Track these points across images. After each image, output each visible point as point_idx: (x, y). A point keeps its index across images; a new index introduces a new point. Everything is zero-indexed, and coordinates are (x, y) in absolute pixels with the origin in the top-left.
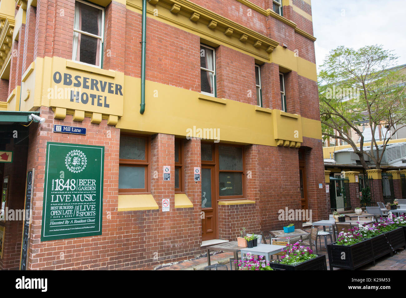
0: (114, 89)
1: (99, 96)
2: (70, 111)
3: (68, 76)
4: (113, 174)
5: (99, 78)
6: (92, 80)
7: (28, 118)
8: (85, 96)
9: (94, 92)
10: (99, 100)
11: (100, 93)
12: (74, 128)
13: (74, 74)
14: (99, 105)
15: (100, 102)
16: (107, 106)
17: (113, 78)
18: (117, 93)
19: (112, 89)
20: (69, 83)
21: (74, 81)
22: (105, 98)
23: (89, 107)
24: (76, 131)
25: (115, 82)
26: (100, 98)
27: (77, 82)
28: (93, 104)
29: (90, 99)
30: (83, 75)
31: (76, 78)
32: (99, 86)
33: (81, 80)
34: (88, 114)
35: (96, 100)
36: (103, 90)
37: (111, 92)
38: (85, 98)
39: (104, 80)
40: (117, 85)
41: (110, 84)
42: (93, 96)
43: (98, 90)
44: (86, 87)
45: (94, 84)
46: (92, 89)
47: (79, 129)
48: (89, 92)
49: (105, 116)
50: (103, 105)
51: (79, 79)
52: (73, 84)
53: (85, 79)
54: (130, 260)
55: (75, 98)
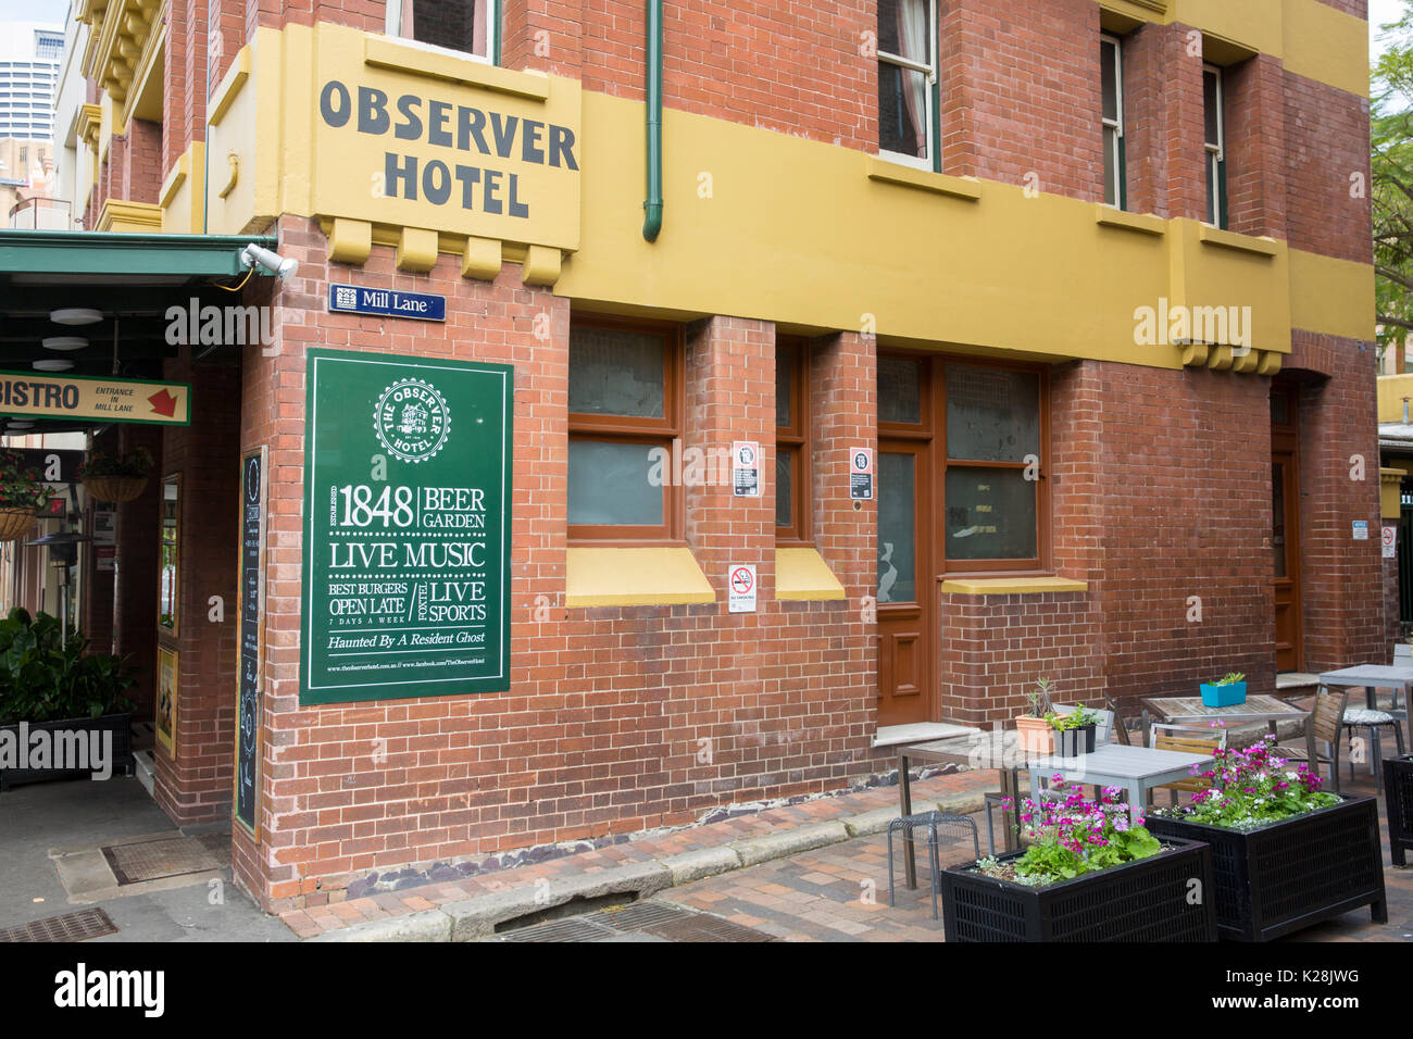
0: (543, 145)
1: (489, 174)
2: (385, 233)
3: (374, 99)
4: (545, 468)
5: (486, 104)
6: (464, 112)
7: (237, 259)
8: (437, 173)
9: (472, 158)
10: (490, 187)
11: (492, 161)
12: (402, 297)
13: (395, 88)
14: (493, 206)
15: (495, 195)
16: (520, 211)
17: (540, 101)
18: (555, 162)
19: (537, 145)
20: (380, 126)
21: (397, 117)
22: (513, 178)
23: (451, 216)
24: (408, 306)
25: (547, 117)
26: (495, 180)
27: (406, 121)
28: (467, 204)
29: (457, 186)
30: (428, 92)
31: (405, 103)
32: (488, 133)
33: (423, 113)
34: (453, 241)
35: (478, 189)
36: (504, 150)
37: (532, 155)
38: (437, 183)
39: (506, 108)
40: (555, 130)
41: (529, 125)
42: (468, 175)
43: (484, 149)
44: (440, 138)
45: (471, 125)
46: (464, 145)
47: (420, 298)
48: (452, 157)
49: (515, 250)
50: (506, 207)
51: (413, 108)
52: (392, 129)
53: (436, 107)
54: (612, 784)
55: (401, 182)
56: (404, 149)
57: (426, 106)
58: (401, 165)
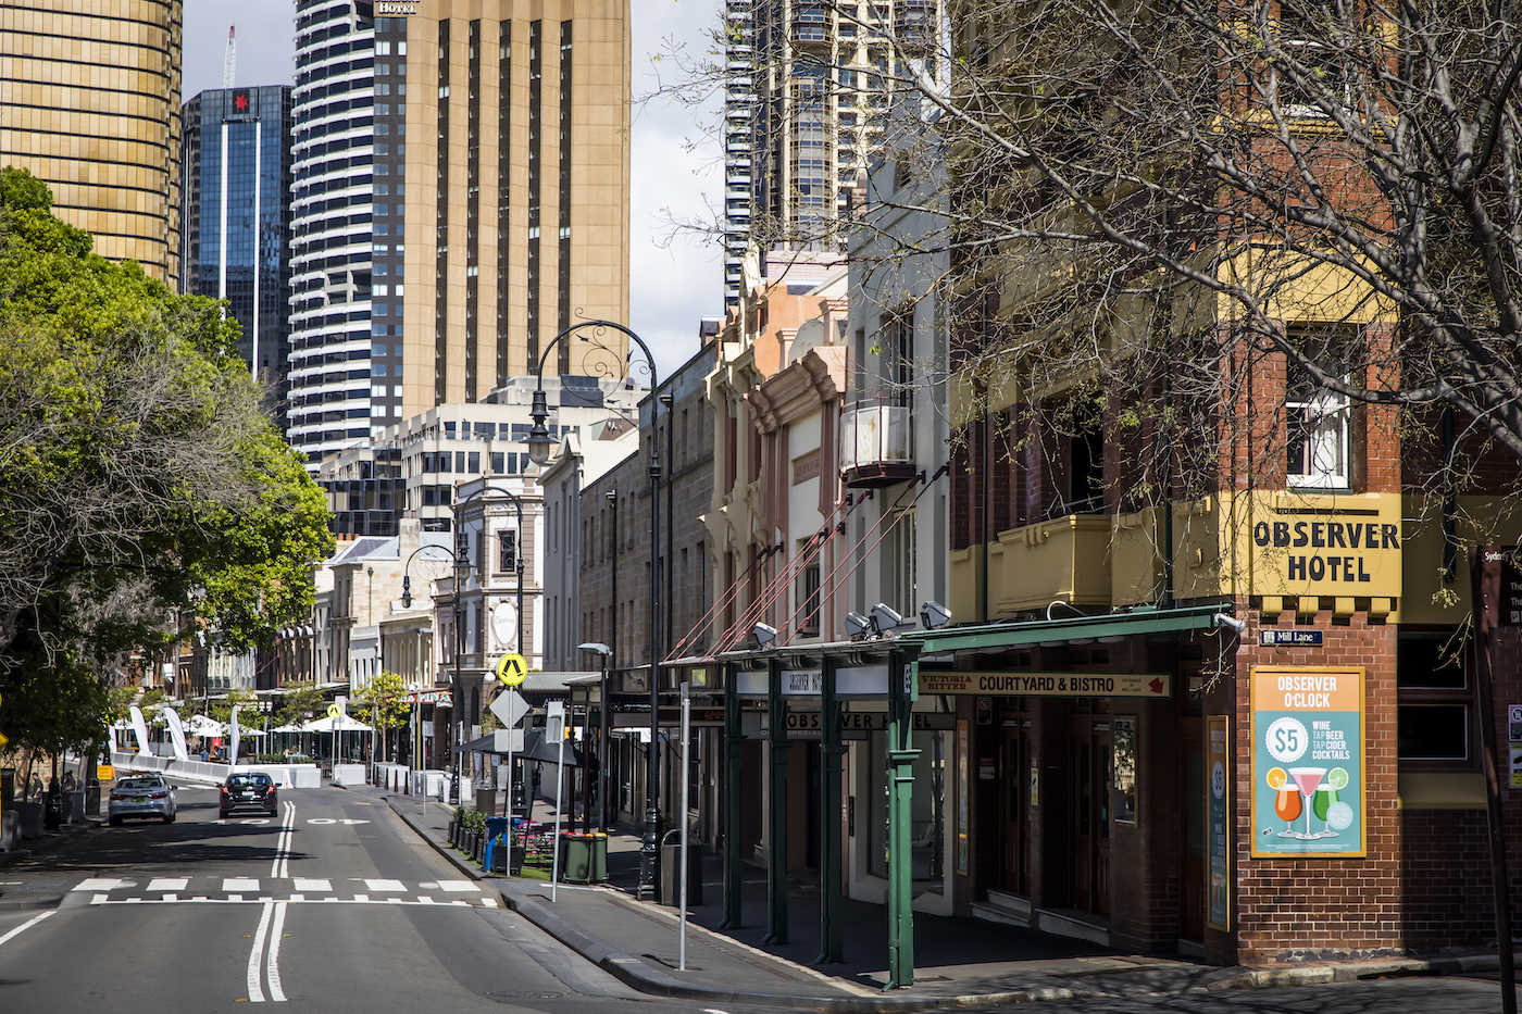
0: (1378, 537)
1: (1346, 559)
2: (1290, 602)
3: (1282, 527)
4: (1383, 727)
5: (1343, 520)
6: (1331, 526)
7: (1212, 619)
8: (1317, 563)
9: (1337, 551)
10: (1347, 566)
11: (1348, 551)
12: (1299, 633)
13: (1292, 520)
14: (1349, 578)
15: (1350, 571)
16: (1365, 578)
17: (1375, 513)
18: (1385, 546)
19: (1374, 537)
20: (1285, 542)
21: (1294, 535)
22: (1361, 560)
23: (1326, 587)
24: (1302, 638)
25: (1379, 520)
26: (1350, 562)
27: (1299, 537)
28: (1334, 578)
29: (1328, 568)
30: (1309, 519)
31: (1299, 526)
32: (1346, 535)
33: (1308, 531)
34: (1327, 603)
35: (1340, 569)
36: (1355, 544)
37: (1371, 544)
38: (1317, 569)
39: (1355, 520)
40: (1385, 527)
41: (1369, 527)
42: (1334, 561)
43: (1343, 545)
44: (1318, 543)
45: (1335, 534)
46: (1331, 545)
47: (1308, 633)
48: (1325, 553)
49: (1363, 603)
50: (1356, 577)
51: (1303, 529)
52: (1292, 543)
53: (1315, 525)
54: (1428, 917)
55: (1297, 571)
56: (1297, 552)
57: (1310, 527)
58: (1297, 562)
